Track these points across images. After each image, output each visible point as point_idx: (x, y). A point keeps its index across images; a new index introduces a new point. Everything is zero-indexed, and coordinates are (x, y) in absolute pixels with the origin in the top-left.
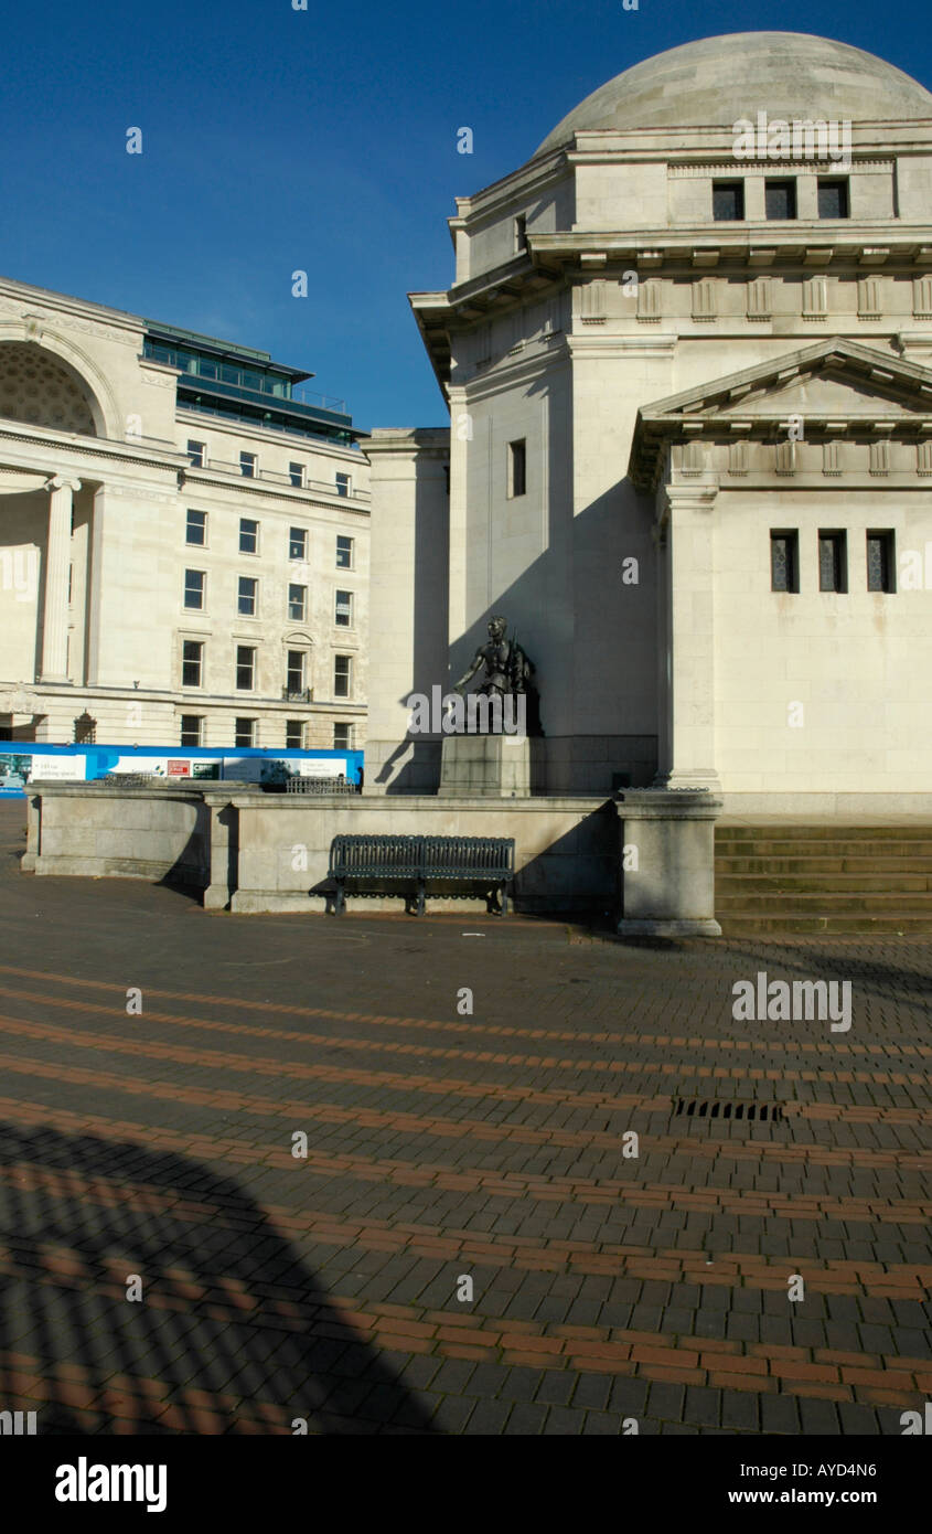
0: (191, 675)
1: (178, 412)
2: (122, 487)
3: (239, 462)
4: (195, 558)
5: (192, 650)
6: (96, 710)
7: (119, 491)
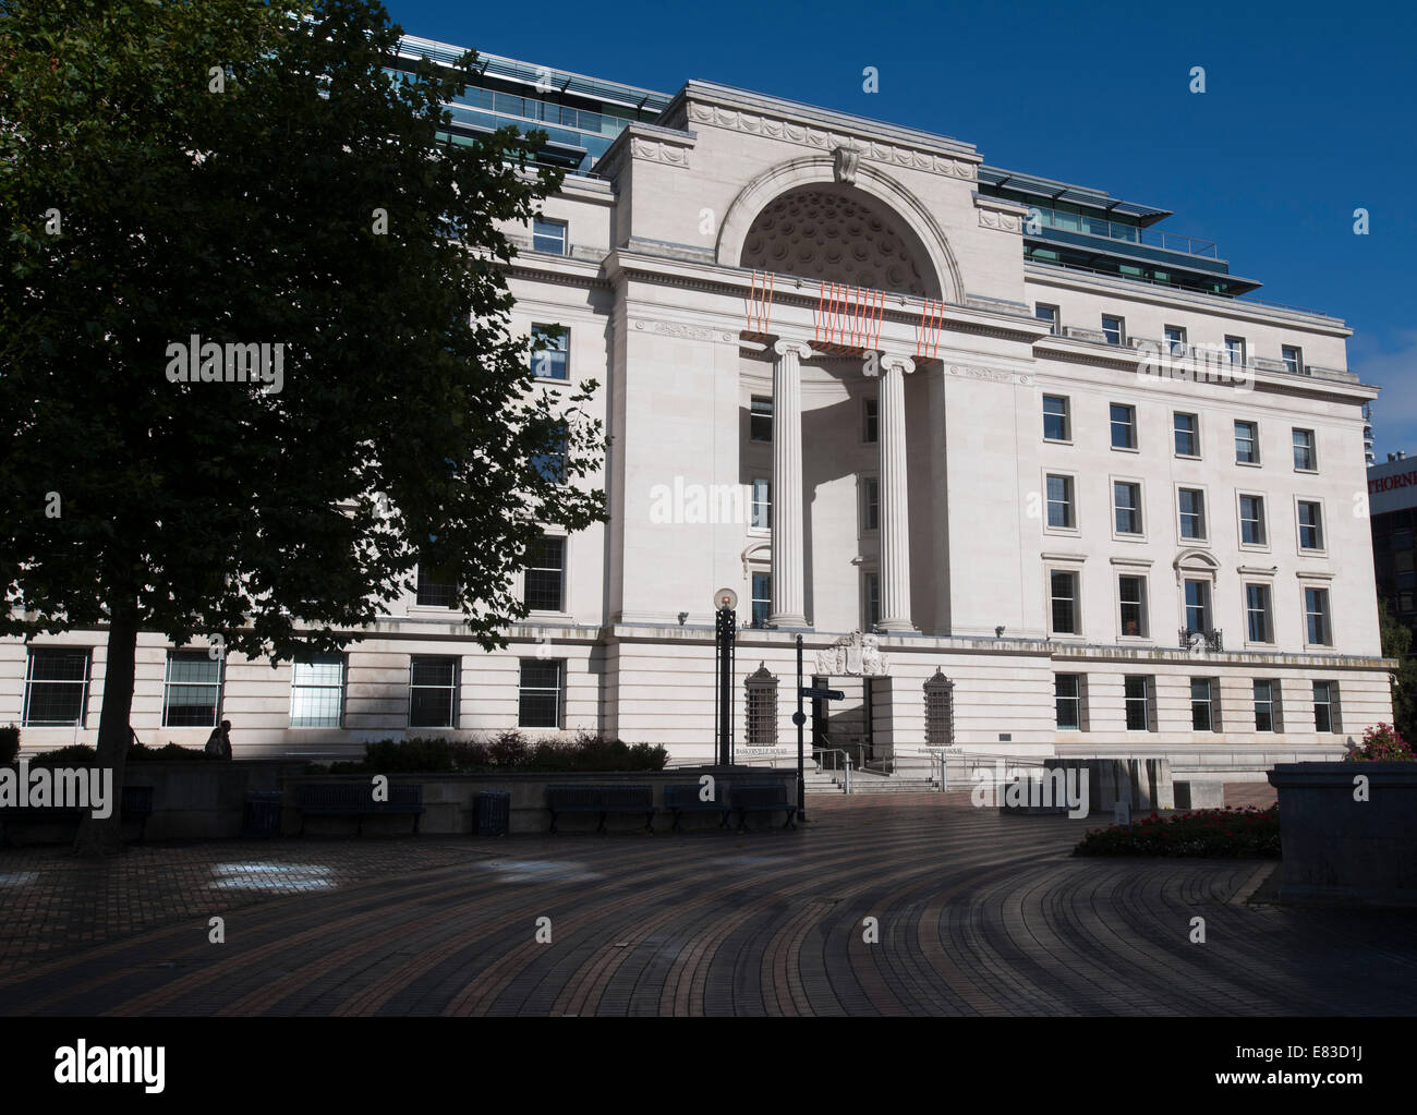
0: (1065, 617)
1: (1028, 267)
2: (966, 366)
3: (1101, 329)
4: (1058, 458)
5: (1064, 585)
6: (952, 666)
7: (961, 371)
